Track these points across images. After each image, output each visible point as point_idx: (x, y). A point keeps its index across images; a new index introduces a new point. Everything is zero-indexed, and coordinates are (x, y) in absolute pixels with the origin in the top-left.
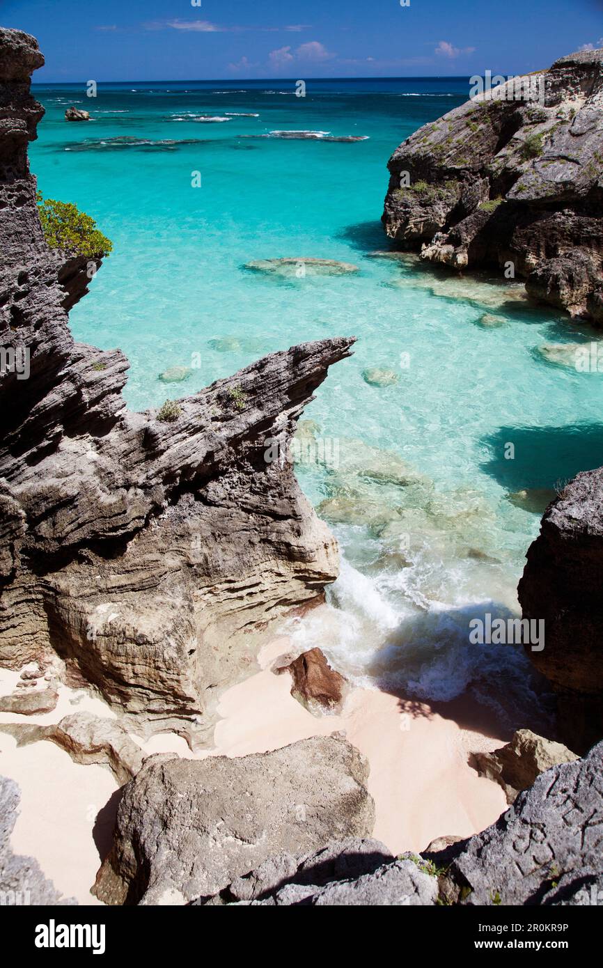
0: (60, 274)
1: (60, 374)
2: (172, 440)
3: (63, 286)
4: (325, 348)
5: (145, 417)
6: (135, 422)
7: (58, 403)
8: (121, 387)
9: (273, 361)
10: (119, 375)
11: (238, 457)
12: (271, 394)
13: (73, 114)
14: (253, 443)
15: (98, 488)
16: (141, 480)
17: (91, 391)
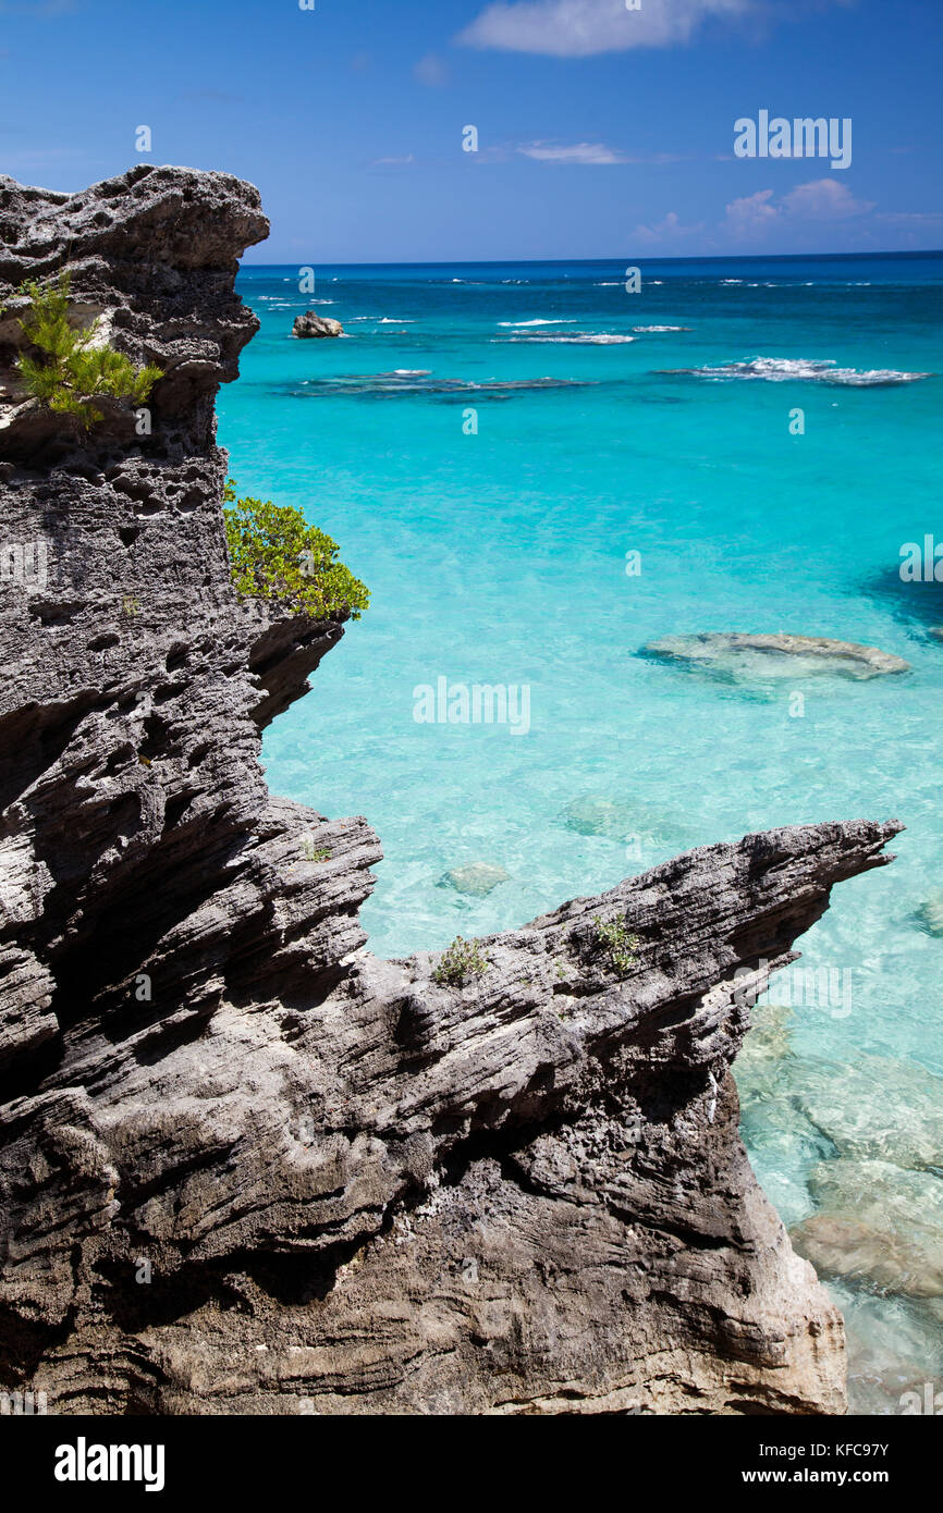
0: (254, 651)
1: (231, 864)
2: (461, 1030)
3: (257, 677)
4: (827, 844)
5: (406, 972)
6: (382, 981)
7: (219, 926)
8: (359, 902)
9: (703, 865)
10: (359, 874)
11: (610, 1082)
12: (694, 940)
13: (308, 326)
14: (647, 1052)
15: (286, 1129)
16: (384, 1118)
17: (293, 907)
